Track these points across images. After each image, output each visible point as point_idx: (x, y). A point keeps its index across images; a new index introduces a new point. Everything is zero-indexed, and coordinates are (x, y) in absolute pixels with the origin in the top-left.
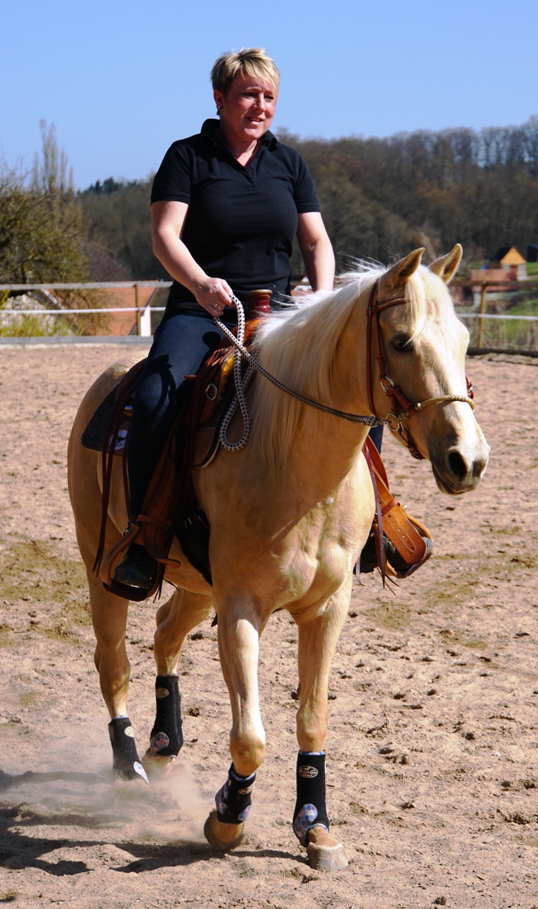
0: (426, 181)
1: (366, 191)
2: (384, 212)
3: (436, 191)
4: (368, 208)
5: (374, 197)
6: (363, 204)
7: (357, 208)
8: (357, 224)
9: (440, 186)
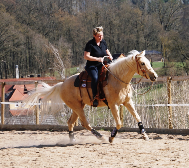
0: (60, 10)
1: (18, 18)
2: (32, 32)
3: (67, 16)
4: (20, 30)
5: (24, 22)
6: (17, 27)
7: (12, 30)
8: (13, 41)
9: (70, 13)
